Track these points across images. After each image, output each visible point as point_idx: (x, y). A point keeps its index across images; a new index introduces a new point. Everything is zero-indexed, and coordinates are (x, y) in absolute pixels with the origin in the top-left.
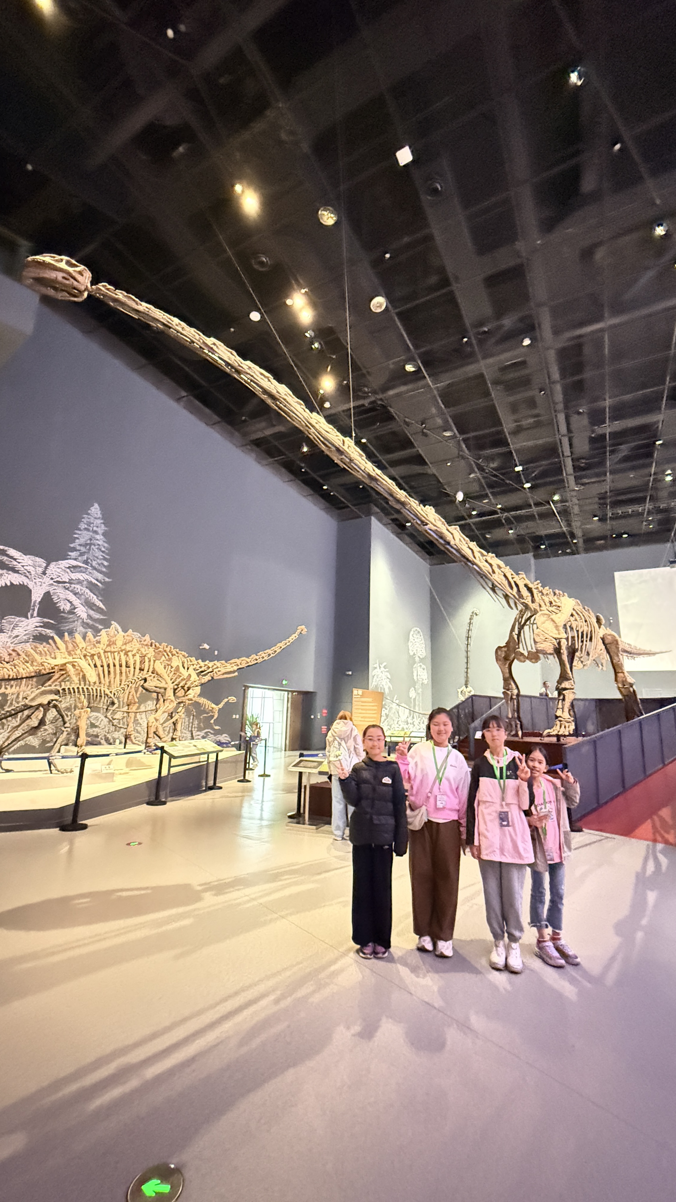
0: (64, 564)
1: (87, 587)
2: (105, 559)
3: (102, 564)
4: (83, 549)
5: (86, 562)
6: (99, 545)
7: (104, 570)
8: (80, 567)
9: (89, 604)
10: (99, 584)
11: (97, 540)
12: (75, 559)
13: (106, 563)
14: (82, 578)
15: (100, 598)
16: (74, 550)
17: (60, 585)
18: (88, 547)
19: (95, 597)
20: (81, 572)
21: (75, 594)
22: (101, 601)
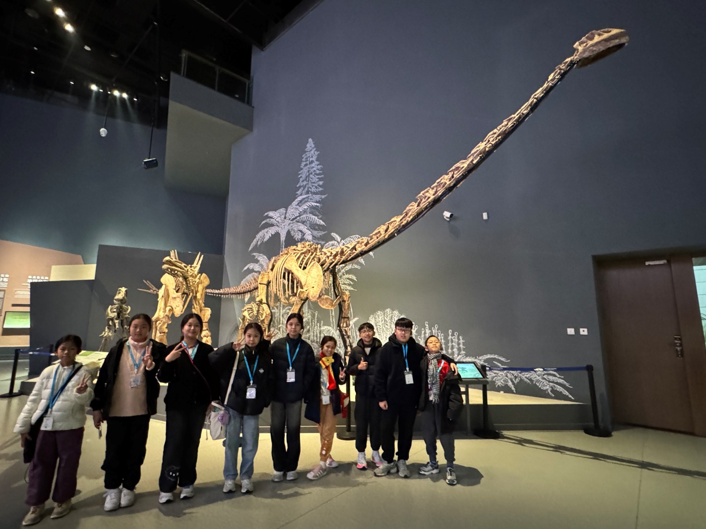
0: (295, 203)
1: (310, 213)
2: (320, 179)
3: (319, 185)
4: (305, 183)
5: (307, 193)
6: (315, 171)
7: (321, 189)
8: (304, 198)
9: (313, 227)
10: (318, 204)
11: (313, 167)
12: (301, 195)
13: (321, 183)
14: (306, 207)
15: (320, 217)
16: (300, 187)
17: (294, 221)
18: (308, 179)
19: (316, 217)
20: (306, 202)
21: (303, 222)
22: (321, 219)
